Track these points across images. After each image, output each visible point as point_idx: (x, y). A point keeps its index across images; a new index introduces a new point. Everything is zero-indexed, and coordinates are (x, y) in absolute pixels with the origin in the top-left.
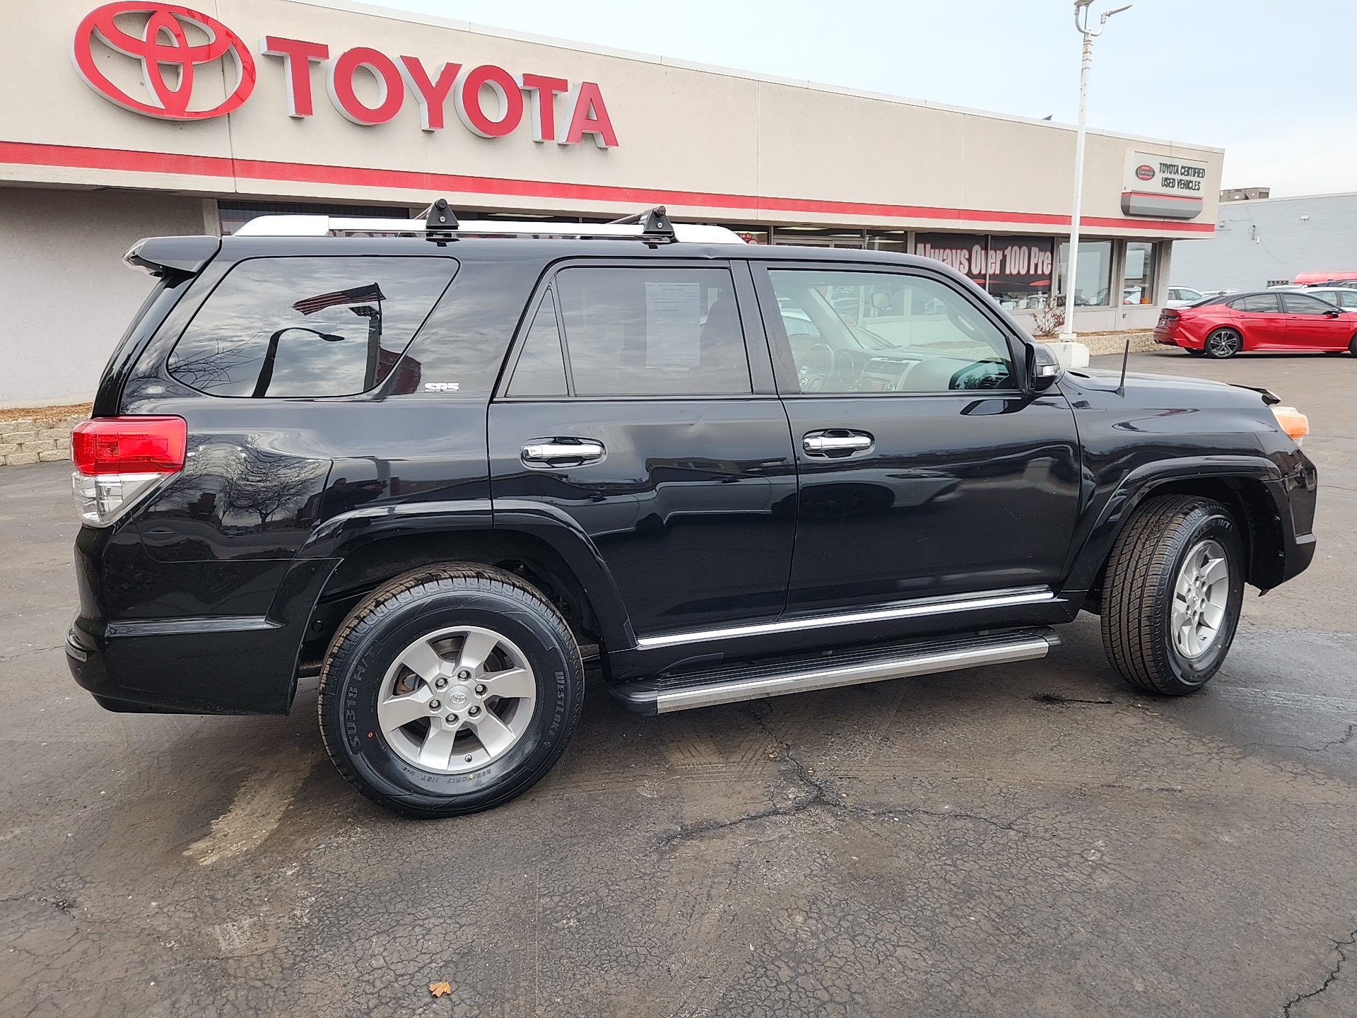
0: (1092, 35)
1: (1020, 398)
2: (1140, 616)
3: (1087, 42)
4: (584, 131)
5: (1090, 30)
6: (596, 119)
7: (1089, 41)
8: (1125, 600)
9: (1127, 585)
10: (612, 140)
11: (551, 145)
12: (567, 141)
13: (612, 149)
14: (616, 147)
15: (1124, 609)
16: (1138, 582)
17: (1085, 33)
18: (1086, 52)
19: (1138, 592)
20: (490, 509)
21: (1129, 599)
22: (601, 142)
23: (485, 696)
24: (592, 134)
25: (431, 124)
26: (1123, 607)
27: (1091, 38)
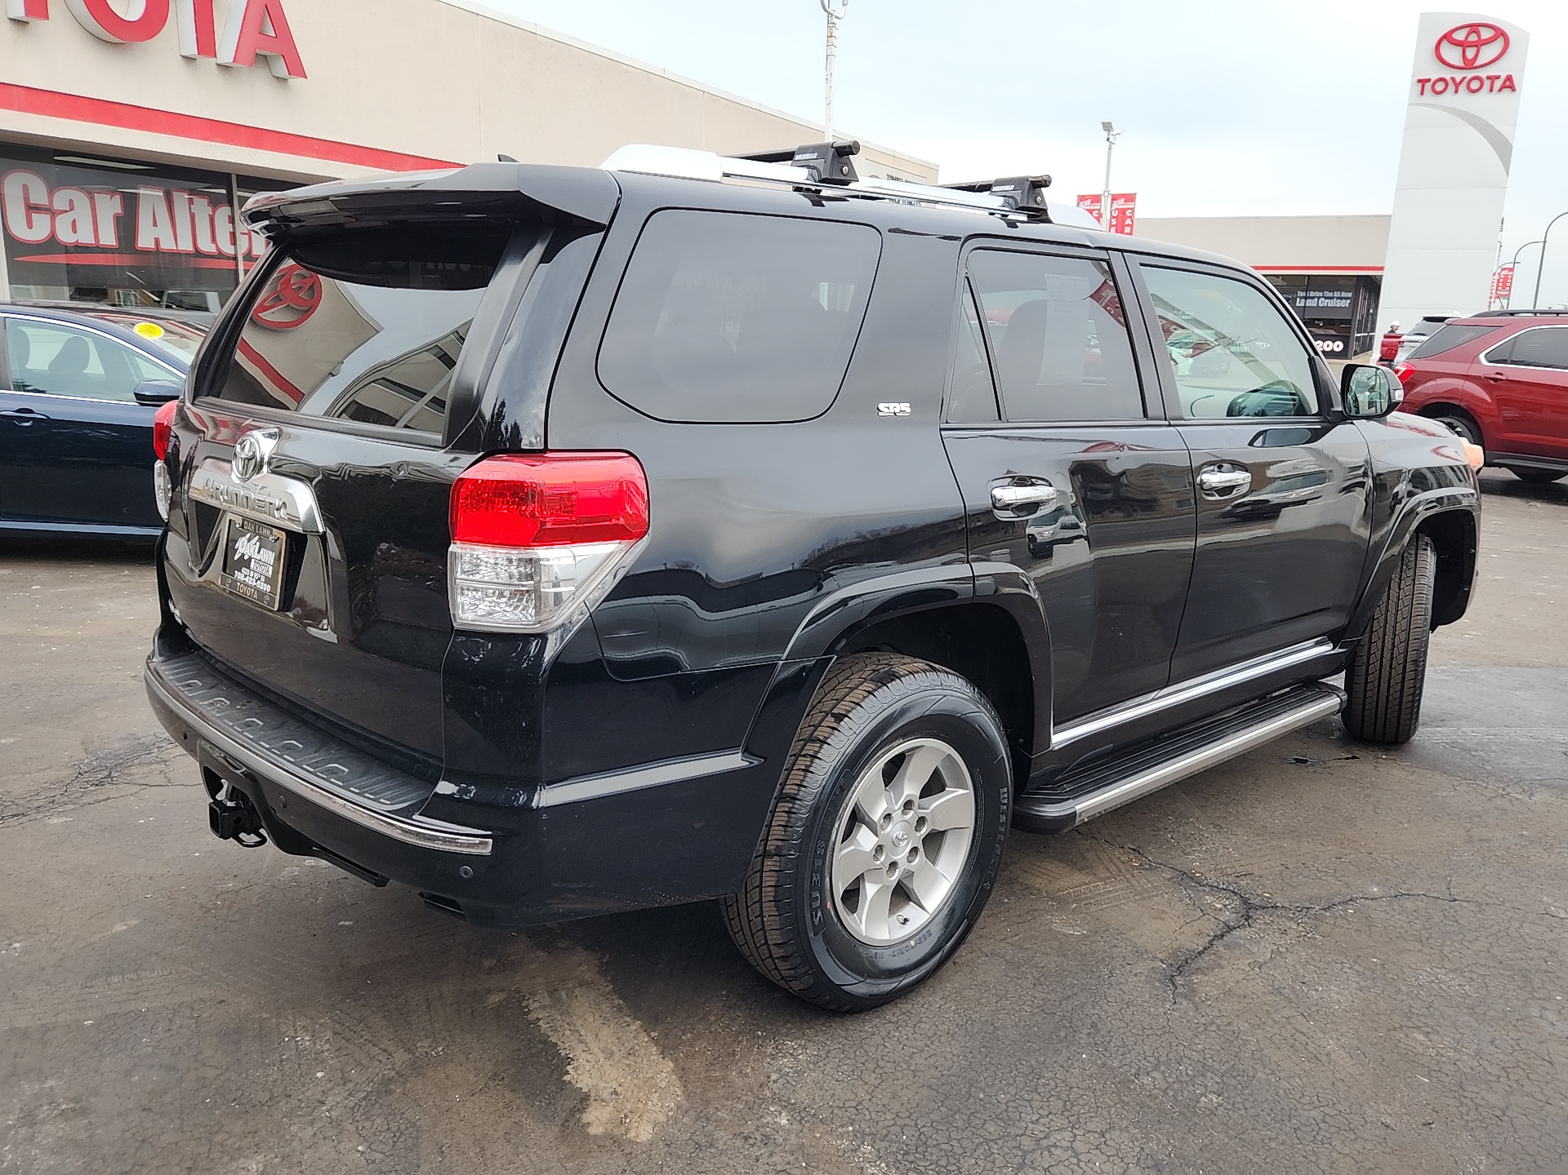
0: (836, 17)
1: (1319, 427)
2: (1406, 660)
3: (831, 25)
4: (258, 51)
5: (834, 11)
6: (274, 36)
7: (833, 23)
8: (1388, 645)
9: (1389, 629)
10: (296, 68)
11: (209, 63)
12: (234, 61)
13: (295, 82)
14: (304, 79)
15: (1387, 655)
16: (1402, 625)
17: (829, 13)
18: (831, 36)
19: (1403, 636)
20: (971, 575)
21: (1393, 644)
22: (281, 69)
23: (924, 831)
24: (265, 56)
25: (28, 12)
26: (1385, 652)
27: (835, 20)
